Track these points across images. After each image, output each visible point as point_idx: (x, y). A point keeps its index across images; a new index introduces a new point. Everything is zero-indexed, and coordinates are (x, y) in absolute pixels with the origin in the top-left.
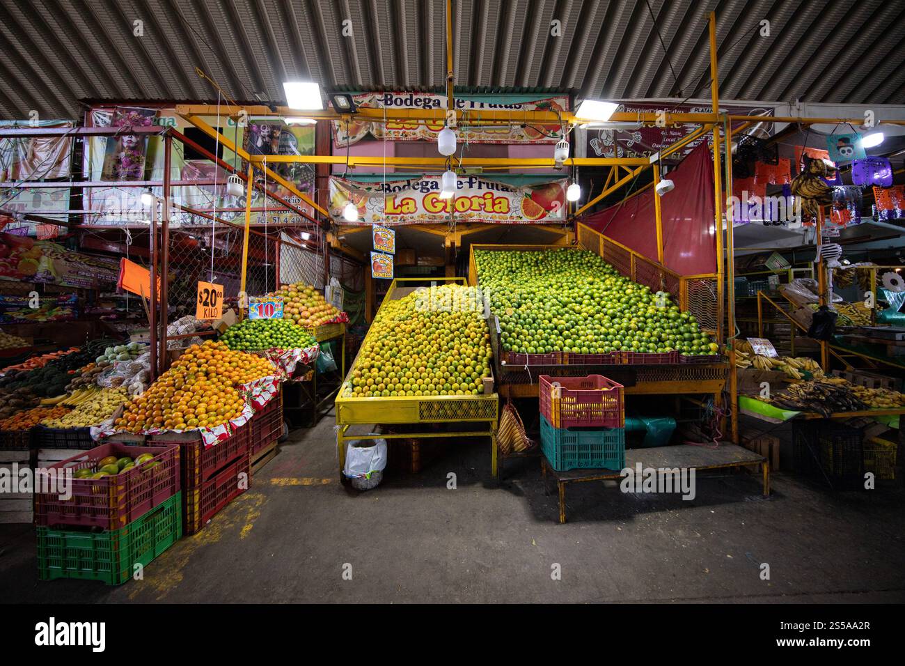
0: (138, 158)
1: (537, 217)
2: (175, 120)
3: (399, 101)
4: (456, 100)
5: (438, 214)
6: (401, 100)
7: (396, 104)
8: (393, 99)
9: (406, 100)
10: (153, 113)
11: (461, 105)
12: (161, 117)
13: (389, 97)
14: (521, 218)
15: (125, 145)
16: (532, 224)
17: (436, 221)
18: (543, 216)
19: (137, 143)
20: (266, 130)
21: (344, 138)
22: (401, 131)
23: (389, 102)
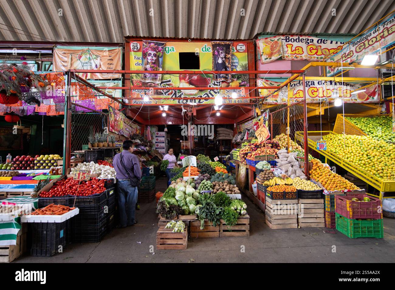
0: (156, 68)
1: (365, 99)
2: (174, 48)
3: (293, 40)
4: (323, 40)
5: (315, 98)
6: (294, 39)
7: (291, 41)
8: (290, 39)
9: (296, 39)
10: (163, 44)
11: (325, 42)
12: (166, 47)
13: (288, 38)
14: (356, 100)
15: (149, 61)
16: (363, 103)
17: (315, 102)
18: (368, 99)
19: (156, 60)
20: (223, 54)
21: (265, 59)
22: (294, 55)
23: (288, 41)
